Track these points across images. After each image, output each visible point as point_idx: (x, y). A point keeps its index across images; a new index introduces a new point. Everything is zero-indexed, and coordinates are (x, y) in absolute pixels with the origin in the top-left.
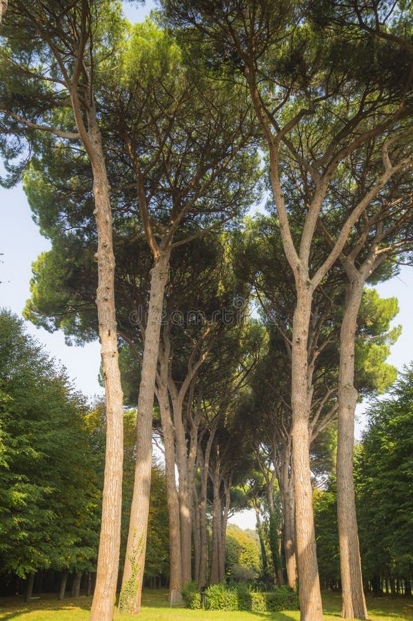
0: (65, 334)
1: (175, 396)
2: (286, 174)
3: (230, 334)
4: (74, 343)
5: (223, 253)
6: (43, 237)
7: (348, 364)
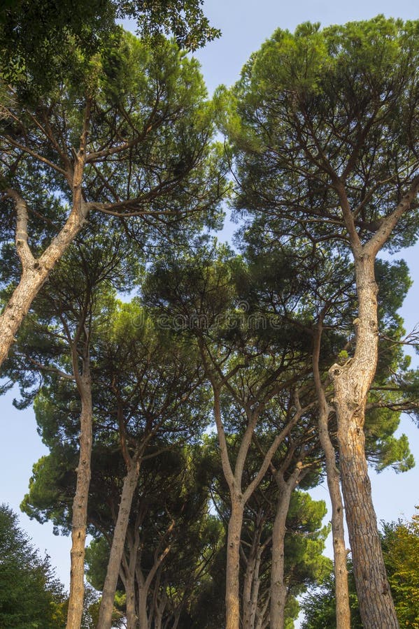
0: (54, 524)
1: (142, 585)
2: (234, 403)
3: (192, 528)
4: (60, 533)
5: (186, 462)
6: (44, 445)
7: (279, 563)
